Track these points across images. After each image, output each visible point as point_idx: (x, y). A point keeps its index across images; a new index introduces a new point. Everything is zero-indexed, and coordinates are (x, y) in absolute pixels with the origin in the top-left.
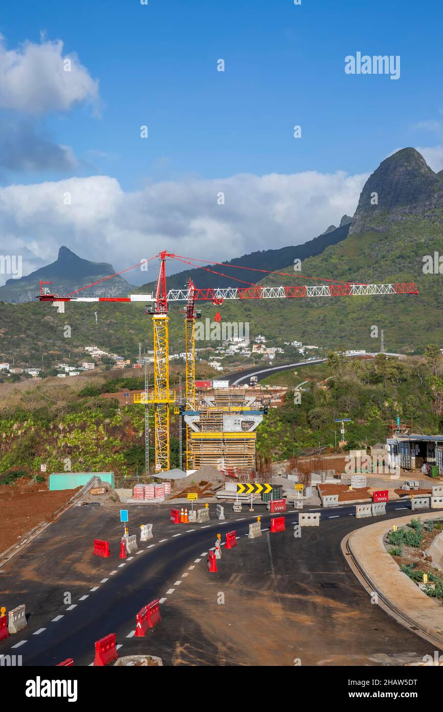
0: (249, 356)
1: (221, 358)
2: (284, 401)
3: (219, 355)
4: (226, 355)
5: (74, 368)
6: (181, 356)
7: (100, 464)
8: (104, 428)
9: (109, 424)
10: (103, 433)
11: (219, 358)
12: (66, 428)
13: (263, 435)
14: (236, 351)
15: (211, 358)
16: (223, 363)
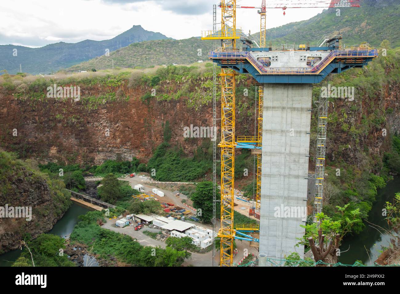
12: (204, 79)
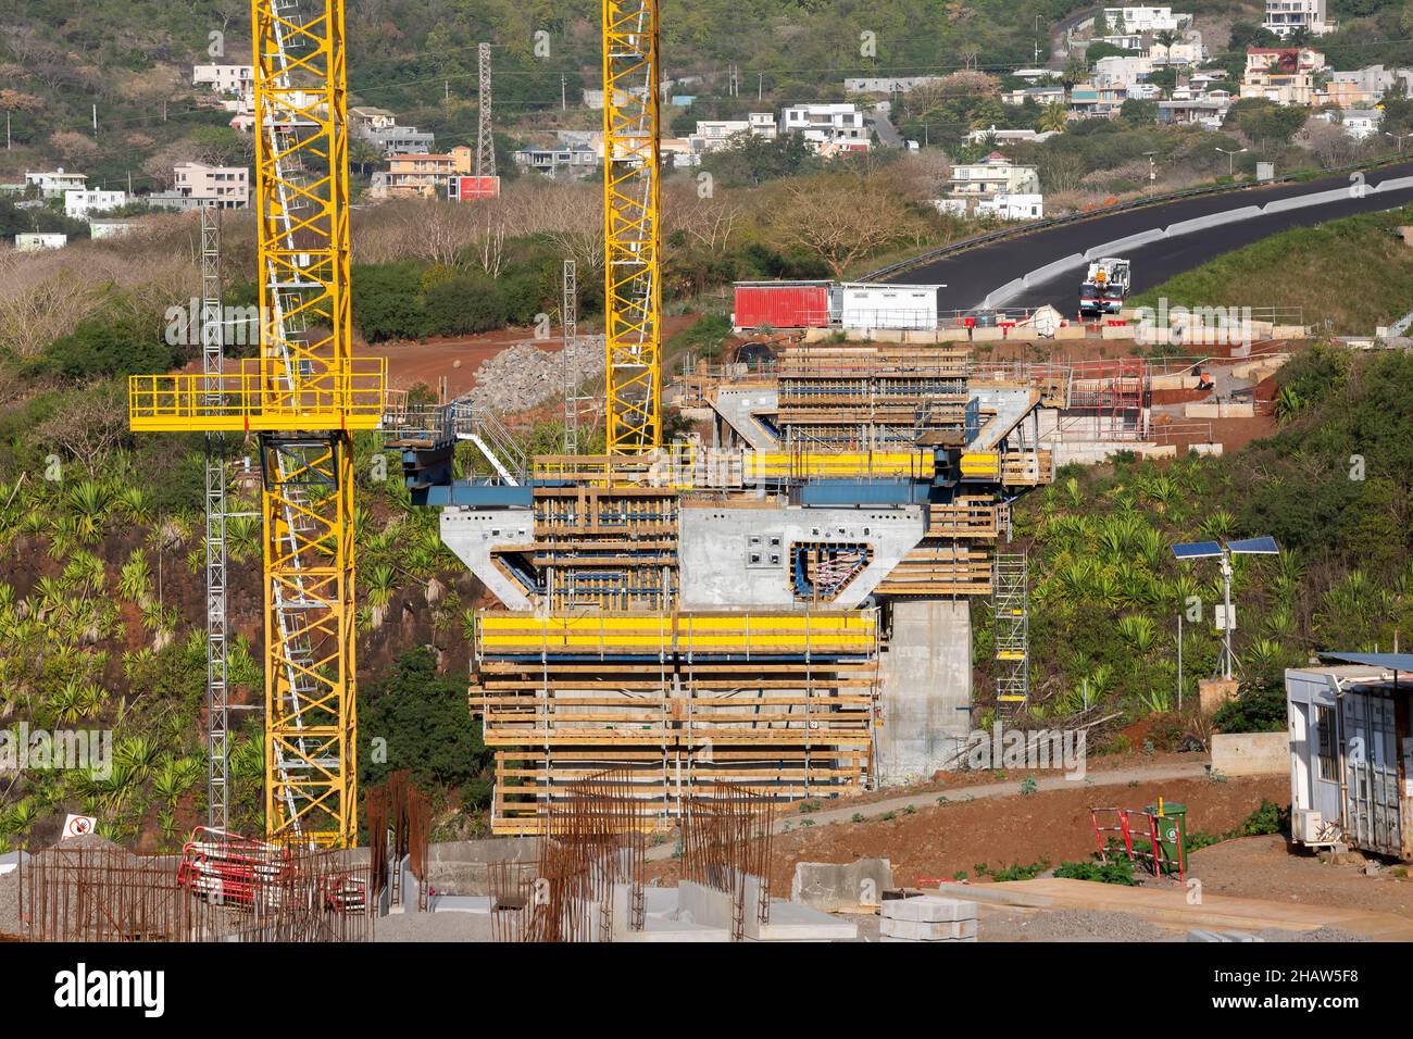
0: (1214, 122)
1: (1041, 138)
2: (1273, 414)
3: (1029, 115)
4: (1073, 115)
5: (120, 199)
6: (790, 123)
7: (128, 794)
8: (151, 573)
9: (182, 553)
10: (146, 604)
11: (1028, 135)
13: (1127, 623)
14: (1138, 92)
15: (978, 135)
16: (1048, 166)
